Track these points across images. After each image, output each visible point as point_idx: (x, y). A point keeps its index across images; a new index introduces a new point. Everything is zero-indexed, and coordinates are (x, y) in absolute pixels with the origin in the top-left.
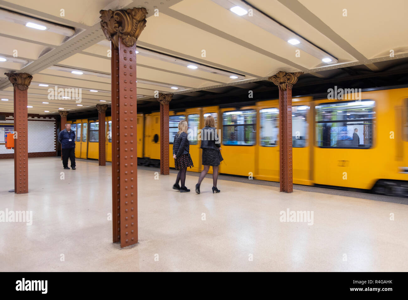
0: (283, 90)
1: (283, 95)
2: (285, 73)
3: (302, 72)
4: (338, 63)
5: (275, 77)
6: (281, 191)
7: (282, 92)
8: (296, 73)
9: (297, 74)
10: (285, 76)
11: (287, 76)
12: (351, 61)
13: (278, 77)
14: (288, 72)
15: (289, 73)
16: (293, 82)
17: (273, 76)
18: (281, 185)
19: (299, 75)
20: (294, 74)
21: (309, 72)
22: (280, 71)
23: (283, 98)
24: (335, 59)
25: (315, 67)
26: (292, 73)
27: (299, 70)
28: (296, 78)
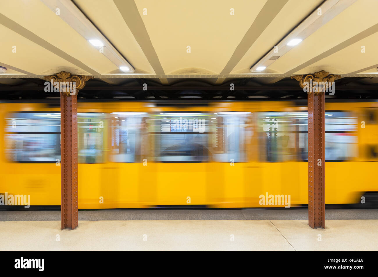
0: (66, 96)
1: (65, 101)
2: (69, 74)
3: (92, 76)
4: (135, 72)
5: (54, 77)
6: (62, 228)
7: (64, 98)
8: (84, 76)
9: (85, 78)
10: (69, 78)
11: (72, 78)
12: (150, 72)
13: (60, 78)
14: (73, 74)
15: (75, 75)
16: (80, 86)
17: (51, 76)
18: (62, 214)
19: (87, 80)
20: (81, 77)
21: (100, 77)
22: (63, 71)
23: (65, 106)
24: (132, 68)
25: (108, 73)
26: (78, 76)
27: (88, 74)
28: (84, 82)
